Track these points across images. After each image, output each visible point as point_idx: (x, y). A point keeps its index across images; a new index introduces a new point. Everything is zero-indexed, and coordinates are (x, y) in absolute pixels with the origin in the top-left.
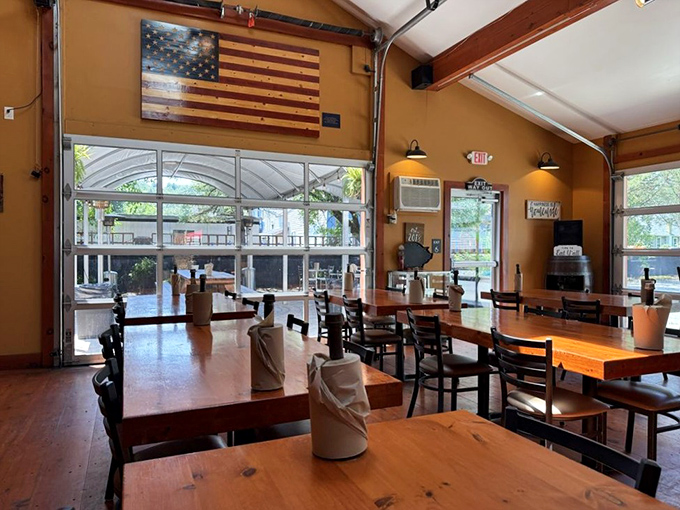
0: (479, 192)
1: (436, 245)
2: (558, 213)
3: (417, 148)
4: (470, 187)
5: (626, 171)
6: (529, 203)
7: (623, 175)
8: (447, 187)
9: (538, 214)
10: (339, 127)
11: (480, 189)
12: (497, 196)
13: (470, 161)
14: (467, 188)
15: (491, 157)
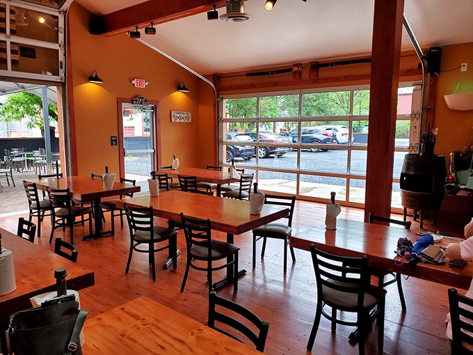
0: (141, 105)
1: (114, 140)
2: (190, 118)
3: (96, 76)
4: (134, 102)
5: (224, 96)
6: (172, 113)
7: (222, 99)
8: (120, 101)
9: (178, 119)
10: (35, 57)
11: (141, 103)
12: (153, 108)
13: (134, 85)
14: (133, 103)
15: (147, 83)
